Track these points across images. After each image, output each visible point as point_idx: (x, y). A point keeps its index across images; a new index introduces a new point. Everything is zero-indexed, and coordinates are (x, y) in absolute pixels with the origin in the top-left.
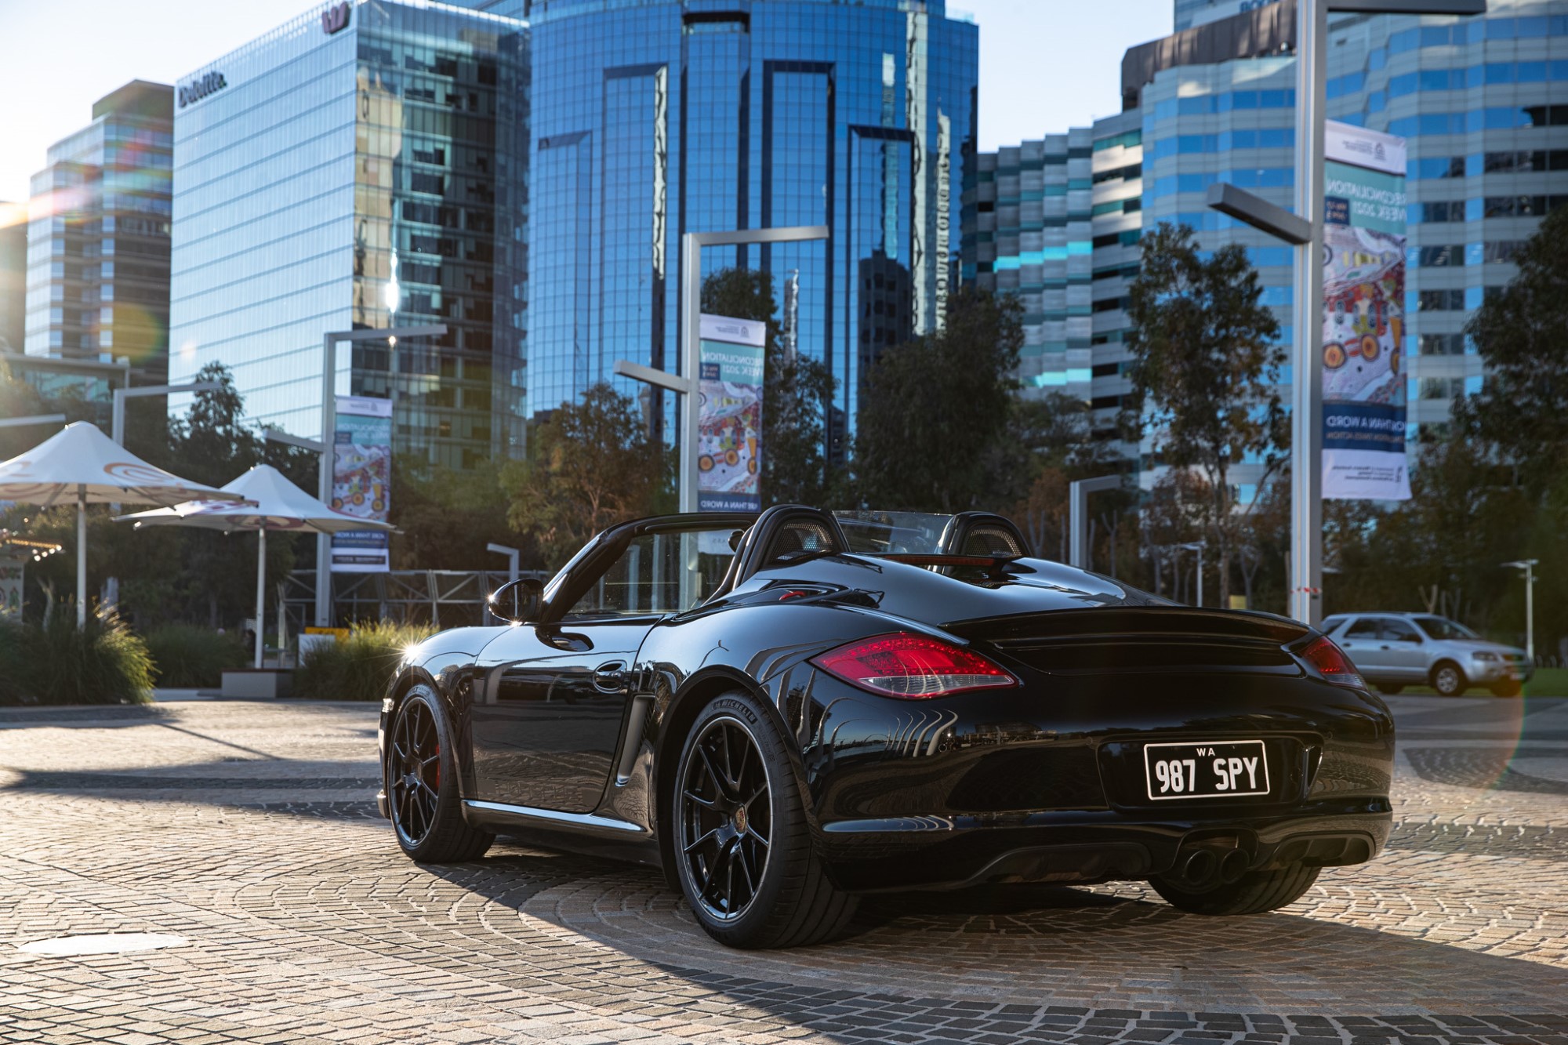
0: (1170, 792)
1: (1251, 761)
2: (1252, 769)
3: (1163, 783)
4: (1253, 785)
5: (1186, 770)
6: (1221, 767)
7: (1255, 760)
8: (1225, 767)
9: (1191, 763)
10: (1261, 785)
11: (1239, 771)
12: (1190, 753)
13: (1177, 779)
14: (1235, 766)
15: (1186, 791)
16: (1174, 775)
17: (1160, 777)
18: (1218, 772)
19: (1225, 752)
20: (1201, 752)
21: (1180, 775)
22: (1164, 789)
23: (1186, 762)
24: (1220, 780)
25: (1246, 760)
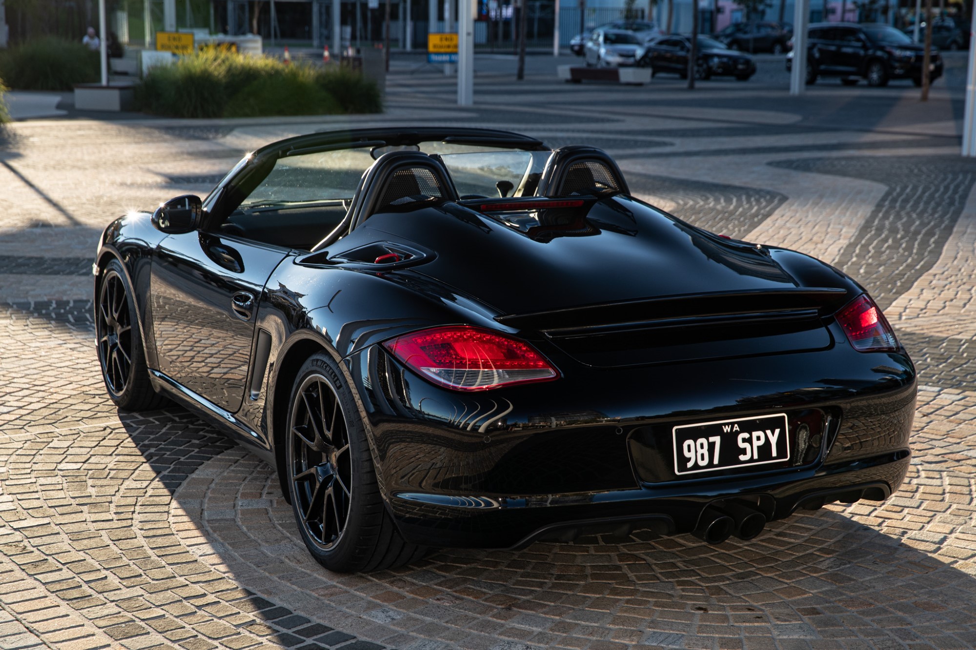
0: (696, 466)
1: (773, 433)
2: (773, 440)
3: (689, 459)
4: (774, 454)
5: (711, 446)
6: (744, 440)
7: (777, 431)
8: (749, 440)
9: (717, 439)
10: (781, 452)
11: (762, 442)
12: (716, 430)
13: (702, 455)
14: (758, 438)
15: (711, 464)
16: (700, 451)
17: (686, 454)
18: (741, 445)
19: (748, 427)
20: (727, 429)
21: (705, 451)
22: (690, 465)
23: (712, 439)
24: (744, 451)
25: (769, 432)
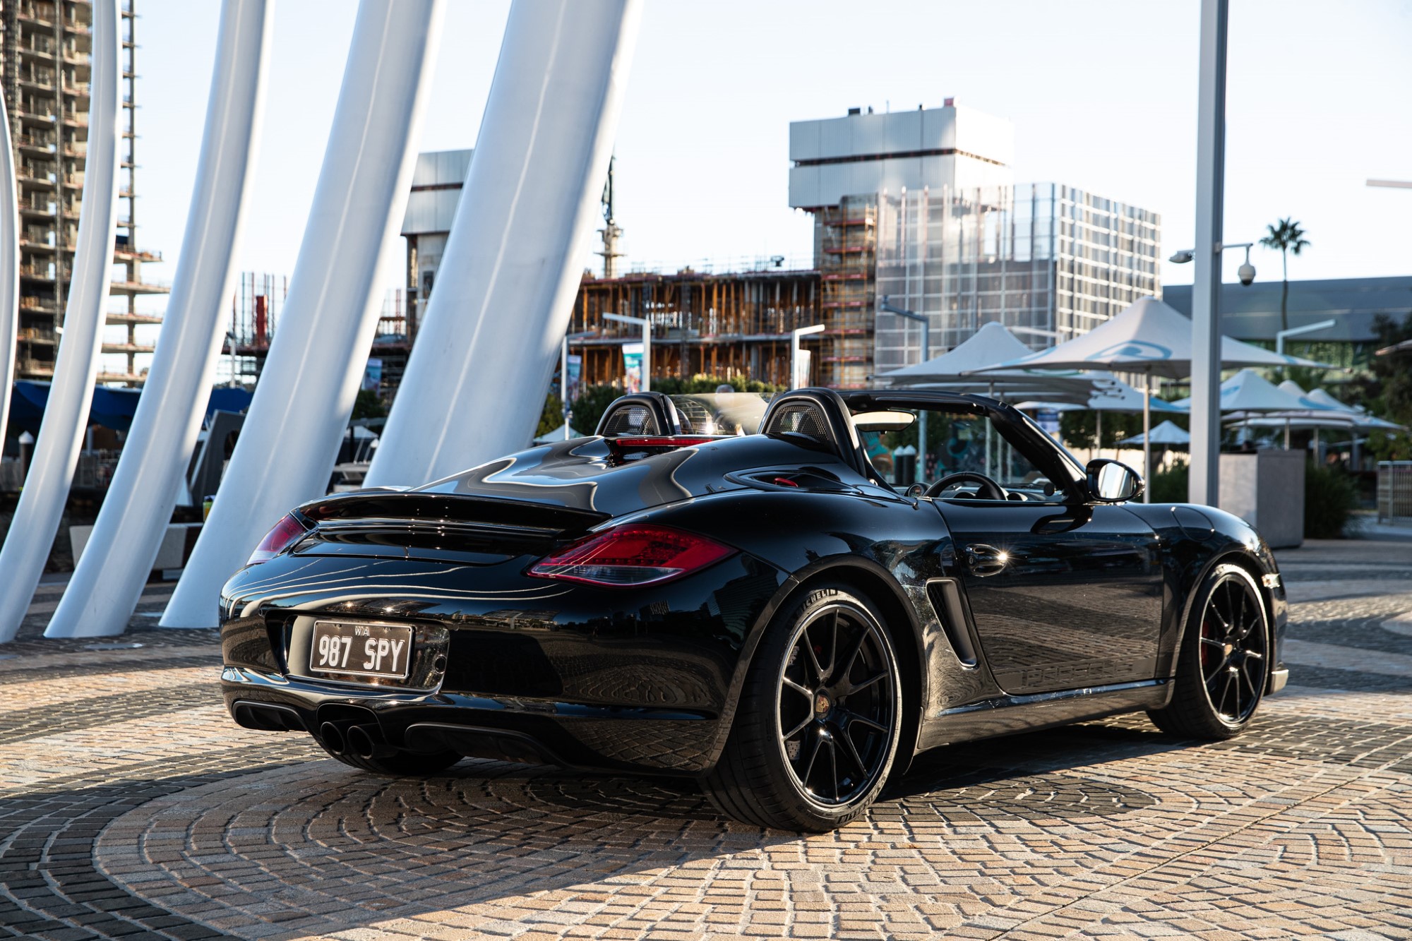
0: (327, 665)
1: (397, 644)
2: (396, 653)
3: (323, 656)
4: (394, 669)
5: (343, 646)
6: (371, 647)
7: (401, 644)
8: (375, 648)
9: (348, 641)
10: (400, 670)
11: (385, 653)
12: (349, 631)
13: (334, 654)
14: (384, 648)
15: (339, 666)
16: (333, 651)
17: (322, 651)
18: (369, 652)
19: (377, 634)
20: (358, 632)
21: (337, 651)
22: (322, 662)
23: (345, 640)
24: (368, 659)
25: (393, 643)
